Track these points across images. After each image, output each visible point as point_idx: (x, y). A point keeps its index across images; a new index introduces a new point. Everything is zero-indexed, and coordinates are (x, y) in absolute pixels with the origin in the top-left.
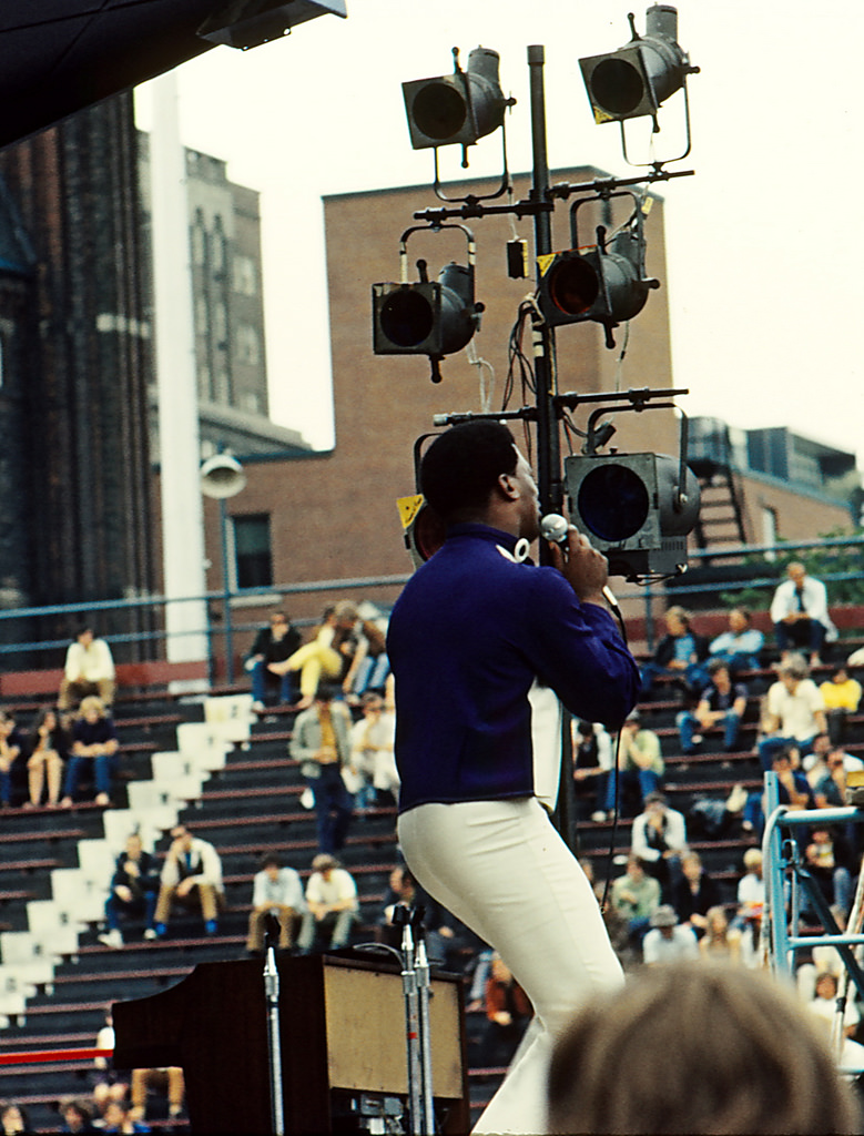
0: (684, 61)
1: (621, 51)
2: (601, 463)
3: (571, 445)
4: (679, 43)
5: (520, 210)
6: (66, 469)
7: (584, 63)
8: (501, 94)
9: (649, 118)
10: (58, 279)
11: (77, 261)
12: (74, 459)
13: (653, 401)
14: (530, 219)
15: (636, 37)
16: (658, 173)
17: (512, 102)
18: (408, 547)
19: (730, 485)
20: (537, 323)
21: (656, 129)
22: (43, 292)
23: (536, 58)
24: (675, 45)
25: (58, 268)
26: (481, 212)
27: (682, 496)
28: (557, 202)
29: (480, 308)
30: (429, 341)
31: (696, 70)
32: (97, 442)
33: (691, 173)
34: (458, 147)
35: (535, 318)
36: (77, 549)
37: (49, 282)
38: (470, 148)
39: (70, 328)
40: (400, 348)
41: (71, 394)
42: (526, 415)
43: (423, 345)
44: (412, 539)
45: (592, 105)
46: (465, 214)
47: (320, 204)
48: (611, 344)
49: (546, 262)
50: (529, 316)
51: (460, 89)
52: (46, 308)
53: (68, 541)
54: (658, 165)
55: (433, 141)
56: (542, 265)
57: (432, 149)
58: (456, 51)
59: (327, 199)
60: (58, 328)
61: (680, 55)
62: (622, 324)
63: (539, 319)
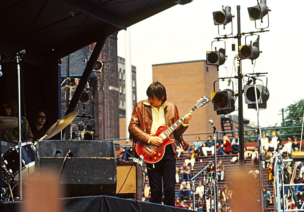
0: (268, 9)
1: (256, 6)
2: (251, 86)
3: (244, 83)
4: (267, 5)
5: (235, 37)
6: (102, 116)
7: (249, 9)
8: (231, 15)
9: (260, 20)
10: (101, 79)
11: (105, 76)
12: (104, 114)
13: (261, 75)
14: (237, 39)
15: (258, 4)
16: (262, 31)
17: (234, 16)
18: (212, 103)
19: (230, 123)
20: (238, 59)
21: (262, 22)
22: (98, 82)
23: (238, 8)
24: (266, 6)
25: (101, 77)
26: (227, 38)
27: (267, 94)
28: (242, 36)
29: (227, 56)
30: (217, 63)
31: (270, 10)
32: (109, 111)
33: (269, 31)
34: (223, 25)
35: (238, 58)
36: (104, 132)
37: (100, 80)
38: (225, 26)
39: (104, 89)
40: (211, 64)
41: (103, 102)
42: (236, 77)
43: (216, 64)
44: (213, 101)
45: (250, 17)
46: (224, 38)
47: (152, 66)
48: (252, 64)
49: (240, 47)
50: (236, 58)
51: (224, 13)
52: (99, 85)
53: (102, 130)
54: (262, 29)
55: (218, 23)
56: (240, 48)
57: (218, 25)
58: (223, 6)
59: (153, 65)
60: (101, 89)
61: (267, 8)
62: (254, 60)
63: (239, 59)
